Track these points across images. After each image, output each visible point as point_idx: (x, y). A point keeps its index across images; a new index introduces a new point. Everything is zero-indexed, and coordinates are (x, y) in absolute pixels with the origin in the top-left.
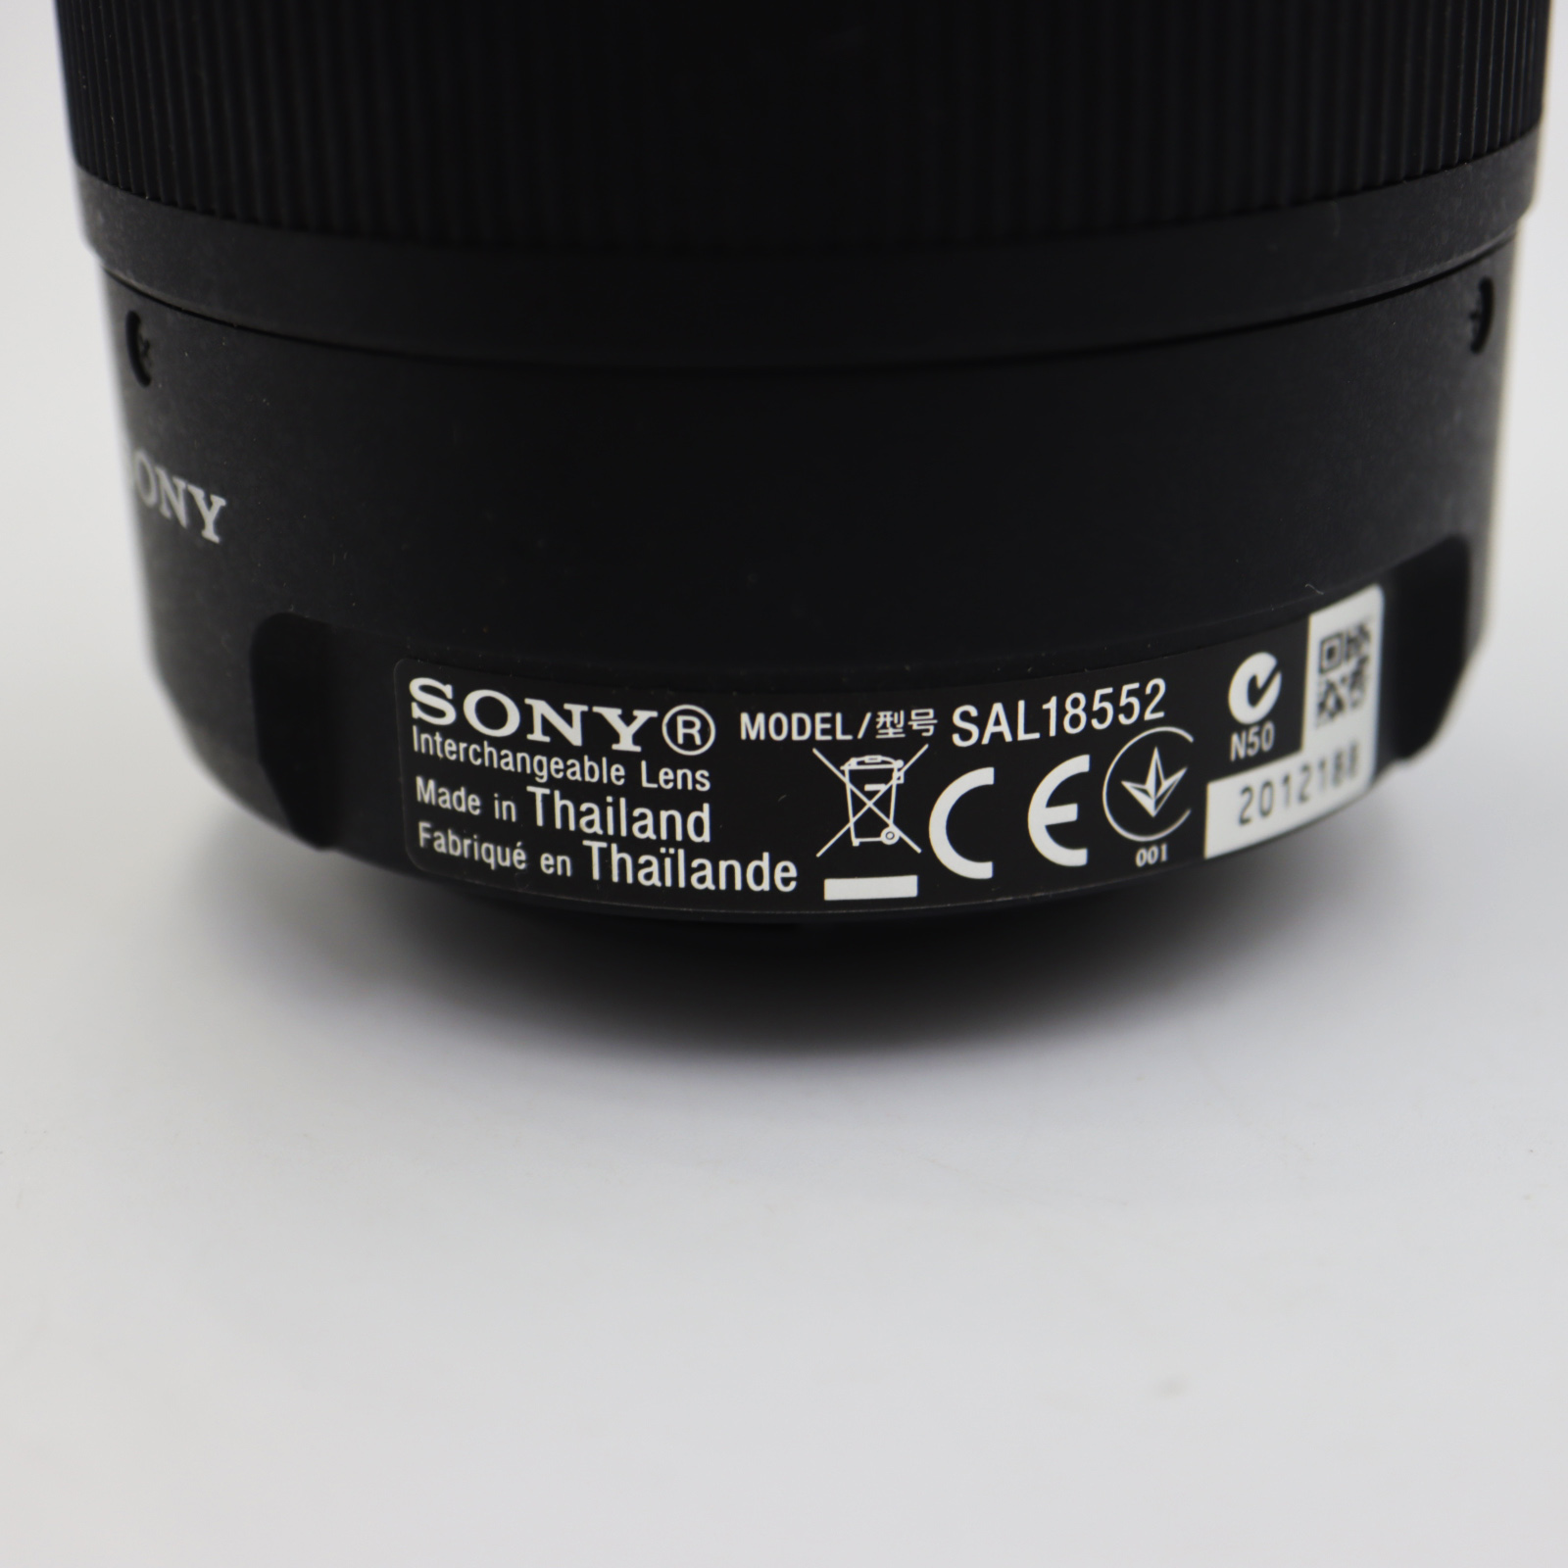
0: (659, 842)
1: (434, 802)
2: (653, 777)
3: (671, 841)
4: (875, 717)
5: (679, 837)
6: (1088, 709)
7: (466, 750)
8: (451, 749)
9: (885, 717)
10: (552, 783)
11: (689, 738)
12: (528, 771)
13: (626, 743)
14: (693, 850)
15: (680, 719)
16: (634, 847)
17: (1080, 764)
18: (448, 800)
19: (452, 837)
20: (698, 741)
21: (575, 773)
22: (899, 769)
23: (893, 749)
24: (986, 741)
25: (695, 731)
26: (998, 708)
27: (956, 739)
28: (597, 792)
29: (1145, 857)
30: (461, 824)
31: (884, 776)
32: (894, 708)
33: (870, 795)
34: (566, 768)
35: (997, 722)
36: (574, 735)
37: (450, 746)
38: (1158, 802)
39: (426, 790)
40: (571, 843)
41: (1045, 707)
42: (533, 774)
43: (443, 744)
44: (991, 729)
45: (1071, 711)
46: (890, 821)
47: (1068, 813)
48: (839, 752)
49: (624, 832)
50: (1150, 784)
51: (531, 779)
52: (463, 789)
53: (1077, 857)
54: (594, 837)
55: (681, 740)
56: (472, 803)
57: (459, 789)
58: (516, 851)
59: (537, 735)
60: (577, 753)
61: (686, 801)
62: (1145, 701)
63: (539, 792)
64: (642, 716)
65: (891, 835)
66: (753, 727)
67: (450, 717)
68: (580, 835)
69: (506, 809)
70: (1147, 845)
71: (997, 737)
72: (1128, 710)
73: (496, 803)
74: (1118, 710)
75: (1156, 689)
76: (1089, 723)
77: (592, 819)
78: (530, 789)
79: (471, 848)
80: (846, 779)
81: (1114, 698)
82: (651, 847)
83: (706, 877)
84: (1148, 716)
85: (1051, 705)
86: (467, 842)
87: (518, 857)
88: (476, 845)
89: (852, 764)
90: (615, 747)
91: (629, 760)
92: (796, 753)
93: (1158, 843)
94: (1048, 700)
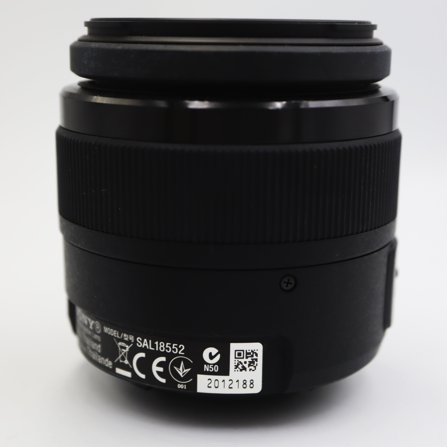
2: (93, 335)
4: (123, 335)
6: (165, 346)
9: (125, 335)
10: (84, 332)
13: (91, 327)
15: (97, 325)
17: (163, 359)
20: (98, 330)
22: (128, 347)
23: (126, 343)
24: (143, 347)
25: (98, 328)
26: (145, 340)
27: (138, 344)
29: (180, 386)
31: (125, 348)
32: (127, 334)
35: (145, 343)
36: (86, 323)
38: (183, 374)
41: (155, 343)
44: (144, 345)
45: (161, 346)
46: (126, 358)
47: (161, 369)
48: (118, 340)
50: (181, 369)
53: (163, 381)
60: (86, 327)
61: (97, 342)
62: (179, 349)
64: (93, 322)
65: (126, 362)
66: (105, 330)
70: (181, 384)
71: (145, 347)
72: (175, 350)
74: (172, 349)
75: (182, 347)
76: (165, 350)
81: (171, 346)
84: (180, 353)
85: (157, 343)
92: (111, 338)
93: (184, 384)
94: (156, 342)
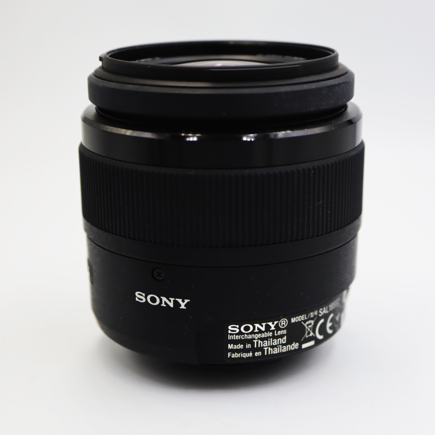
0: (278, 345)
1: (232, 348)
2: (277, 333)
3: (280, 344)
5: (281, 343)
6: (333, 305)
7: (241, 337)
8: (237, 337)
9: (311, 314)
10: (258, 339)
11: (283, 325)
12: (254, 338)
13: (273, 328)
14: (283, 345)
15: (282, 322)
16: (272, 347)
17: (332, 315)
18: (236, 347)
19: (236, 354)
20: (285, 325)
21: (263, 336)
22: (313, 322)
23: (312, 319)
25: (284, 323)
26: (324, 308)
27: (320, 315)
28: (266, 339)
30: (238, 351)
32: (313, 312)
33: (309, 328)
34: (261, 335)
36: (263, 329)
37: (237, 336)
39: (230, 347)
40: (261, 349)
42: (255, 338)
43: (235, 337)
46: (311, 332)
47: (331, 324)
48: (305, 321)
49: (271, 345)
51: (254, 339)
52: (239, 344)
53: (331, 332)
54: (266, 347)
55: (282, 325)
56: (241, 346)
57: (238, 344)
58: (250, 353)
59: (256, 330)
60: (263, 332)
61: (282, 336)
63: (255, 341)
64: (276, 323)
66: (293, 320)
67: (238, 331)
68: (263, 347)
69: (248, 346)
71: (324, 313)
73: (247, 345)
76: (333, 308)
77: (266, 343)
78: (254, 341)
79: (240, 355)
80: (306, 326)
81: (336, 303)
82: (276, 346)
83: (285, 349)
86: (239, 354)
87: (250, 354)
88: (242, 354)
89: (307, 323)
90: (271, 329)
91: (273, 331)
92: (299, 323)
